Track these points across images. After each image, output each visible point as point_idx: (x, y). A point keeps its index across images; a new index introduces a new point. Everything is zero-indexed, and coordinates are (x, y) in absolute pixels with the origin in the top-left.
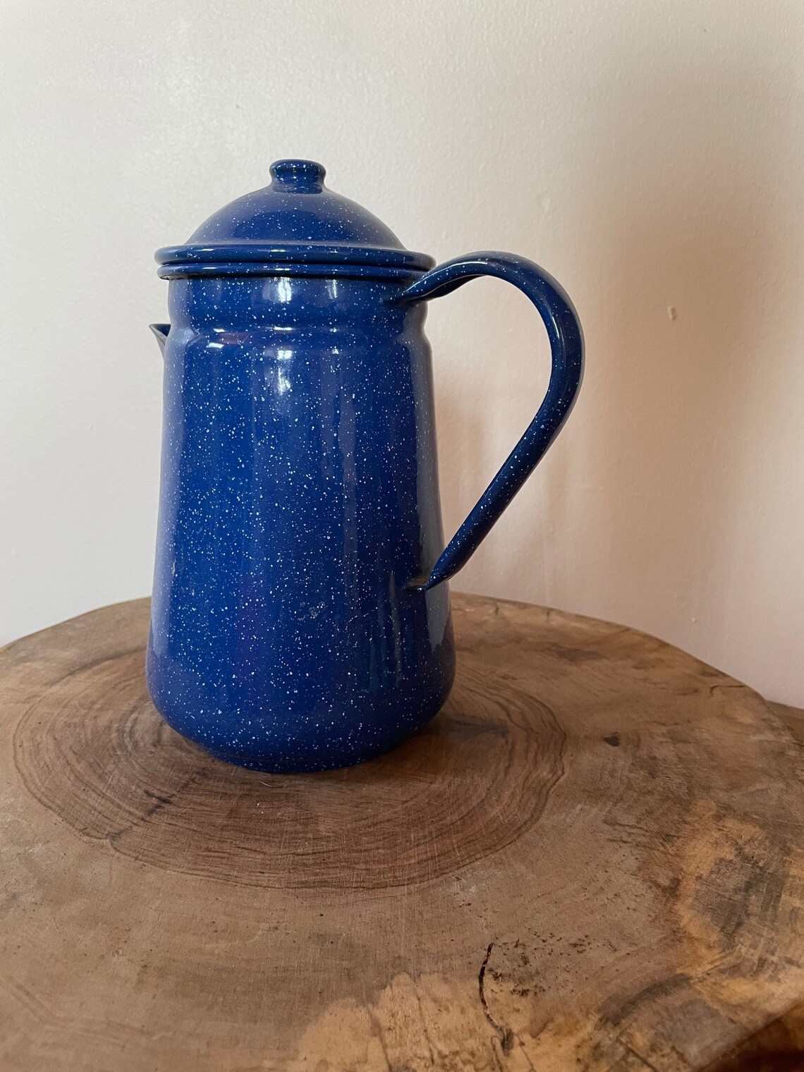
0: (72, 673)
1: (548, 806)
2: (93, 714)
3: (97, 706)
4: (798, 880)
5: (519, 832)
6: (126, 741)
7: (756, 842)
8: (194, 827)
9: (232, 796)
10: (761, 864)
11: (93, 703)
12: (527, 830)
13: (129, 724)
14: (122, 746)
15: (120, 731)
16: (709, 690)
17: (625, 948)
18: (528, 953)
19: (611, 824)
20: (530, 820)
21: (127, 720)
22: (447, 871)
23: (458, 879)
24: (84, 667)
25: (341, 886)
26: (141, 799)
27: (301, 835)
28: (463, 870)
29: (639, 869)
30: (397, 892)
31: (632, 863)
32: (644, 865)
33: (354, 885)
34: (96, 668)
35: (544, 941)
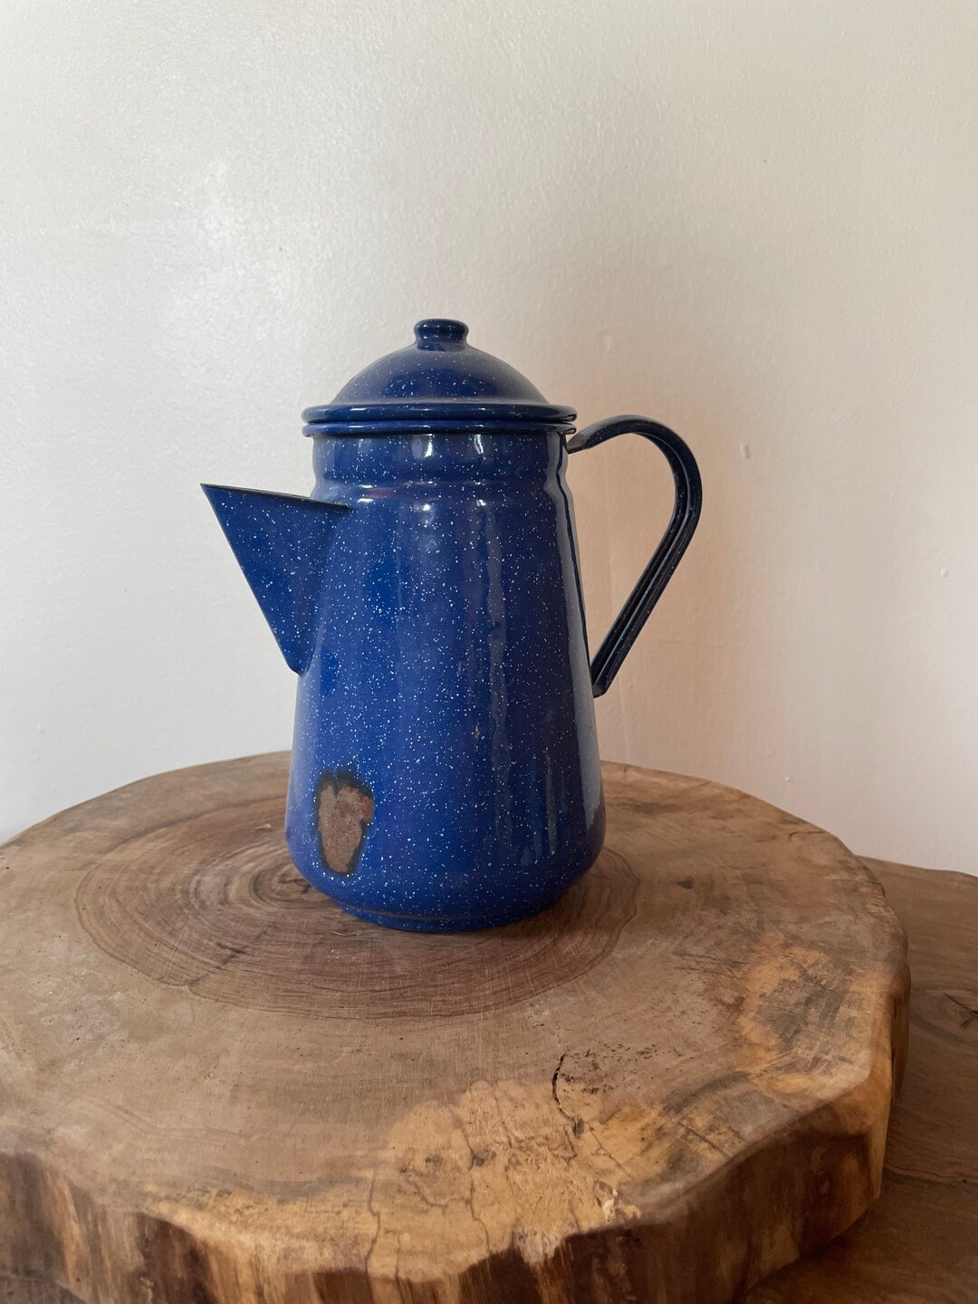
0: (125, 841)
1: (620, 942)
2: (153, 878)
3: (157, 871)
4: (857, 995)
5: (592, 964)
6: (192, 901)
7: (820, 966)
8: (270, 972)
9: (305, 945)
10: (823, 983)
11: (153, 868)
12: (599, 963)
13: (193, 885)
14: (189, 905)
15: (185, 893)
16: (787, 836)
17: (689, 1053)
18: (598, 1061)
19: (681, 955)
20: (601, 954)
21: (190, 882)
22: (521, 999)
23: (532, 1005)
24: (138, 835)
25: (419, 1015)
26: (214, 950)
27: (376, 975)
28: (536, 998)
29: (706, 991)
30: (474, 1017)
31: (699, 986)
32: (711, 987)
33: (432, 1014)
34: (150, 835)
35: (613, 1051)
